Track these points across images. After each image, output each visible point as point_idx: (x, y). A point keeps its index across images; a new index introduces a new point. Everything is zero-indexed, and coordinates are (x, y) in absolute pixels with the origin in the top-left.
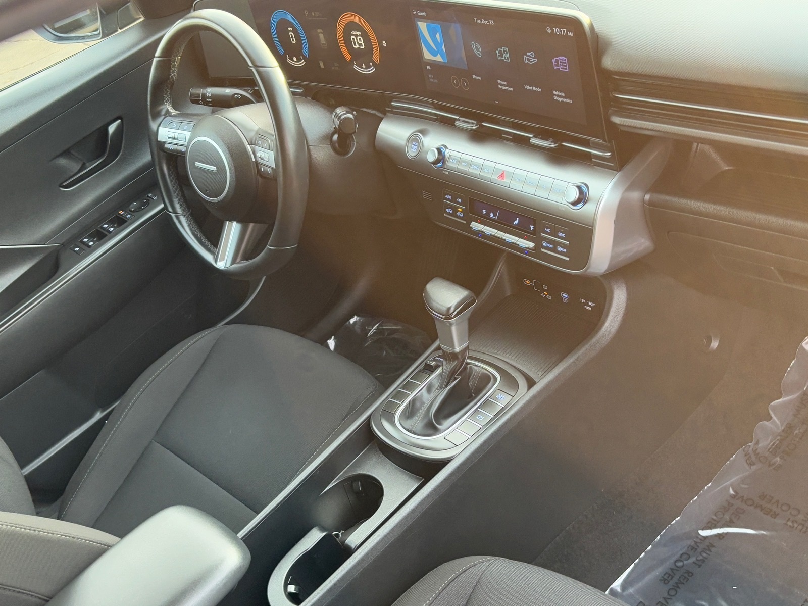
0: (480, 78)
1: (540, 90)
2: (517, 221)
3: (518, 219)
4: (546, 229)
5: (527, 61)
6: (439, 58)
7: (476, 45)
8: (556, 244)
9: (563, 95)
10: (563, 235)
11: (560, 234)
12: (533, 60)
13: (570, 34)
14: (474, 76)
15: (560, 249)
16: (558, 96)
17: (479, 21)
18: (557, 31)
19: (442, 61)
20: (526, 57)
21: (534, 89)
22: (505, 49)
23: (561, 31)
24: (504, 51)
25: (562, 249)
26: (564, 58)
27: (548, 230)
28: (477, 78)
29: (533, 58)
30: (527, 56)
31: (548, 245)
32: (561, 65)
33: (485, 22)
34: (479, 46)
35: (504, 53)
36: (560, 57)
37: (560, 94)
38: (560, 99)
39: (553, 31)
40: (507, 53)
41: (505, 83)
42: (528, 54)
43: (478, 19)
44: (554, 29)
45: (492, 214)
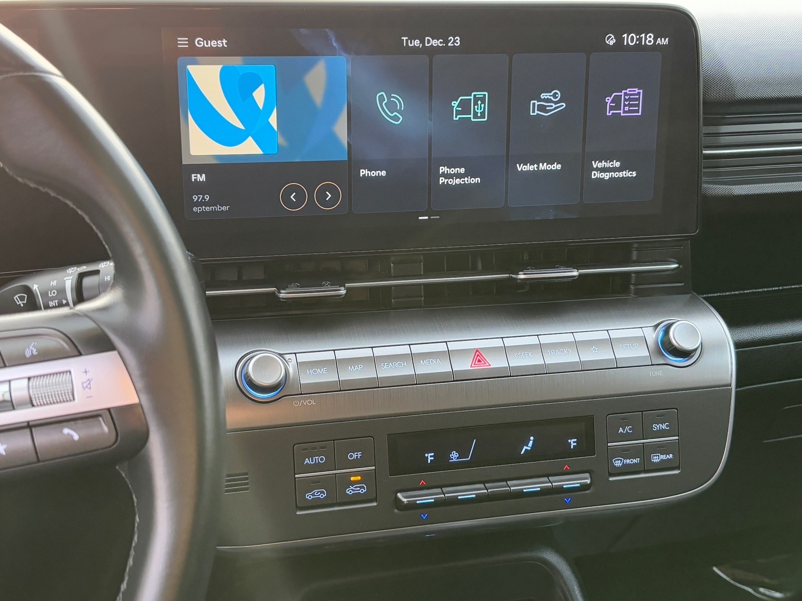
0: (383, 173)
1: (559, 167)
2: (531, 443)
3: (532, 438)
4: (621, 430)
5: (536, 112)
6: (249, 148)
7: (389, 97)
8: (644, 452)
9: (618, 164)
10: (664, 427)
11: (656, 427)
12: (554, 106)
13: (664, 41)
14: (363, 172)
15: (656, 459)
16: (604, 170)
17: (417, 43)
18: (630, 39)
19: (260, 152)
20: (537, 103)
21: (543, 167)
22: (480, 94)
23: (640, 39)
24: (476, 99)
25: (663, 457)
26: (637, 91)
27: (627, 428)
28: (374, 174)
29: (556, 103)
30: (540, 100)
31: (628, 461)
32: (625, 105)
33: (435, 43)
34: (397, 99)
35: (476, 104)
36: (627, 91)
37: (608, 165)
38: (606, 176)
39: (620, 40)
40: (483, 102)
41: (462, 170)
42: (544, 96)
43: (412, 38)
44: (625, 35)
45: (454, 456)
